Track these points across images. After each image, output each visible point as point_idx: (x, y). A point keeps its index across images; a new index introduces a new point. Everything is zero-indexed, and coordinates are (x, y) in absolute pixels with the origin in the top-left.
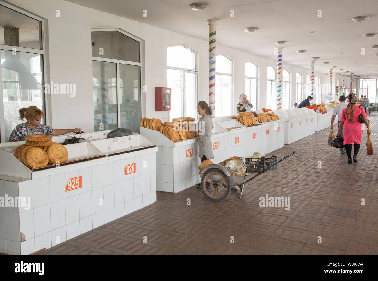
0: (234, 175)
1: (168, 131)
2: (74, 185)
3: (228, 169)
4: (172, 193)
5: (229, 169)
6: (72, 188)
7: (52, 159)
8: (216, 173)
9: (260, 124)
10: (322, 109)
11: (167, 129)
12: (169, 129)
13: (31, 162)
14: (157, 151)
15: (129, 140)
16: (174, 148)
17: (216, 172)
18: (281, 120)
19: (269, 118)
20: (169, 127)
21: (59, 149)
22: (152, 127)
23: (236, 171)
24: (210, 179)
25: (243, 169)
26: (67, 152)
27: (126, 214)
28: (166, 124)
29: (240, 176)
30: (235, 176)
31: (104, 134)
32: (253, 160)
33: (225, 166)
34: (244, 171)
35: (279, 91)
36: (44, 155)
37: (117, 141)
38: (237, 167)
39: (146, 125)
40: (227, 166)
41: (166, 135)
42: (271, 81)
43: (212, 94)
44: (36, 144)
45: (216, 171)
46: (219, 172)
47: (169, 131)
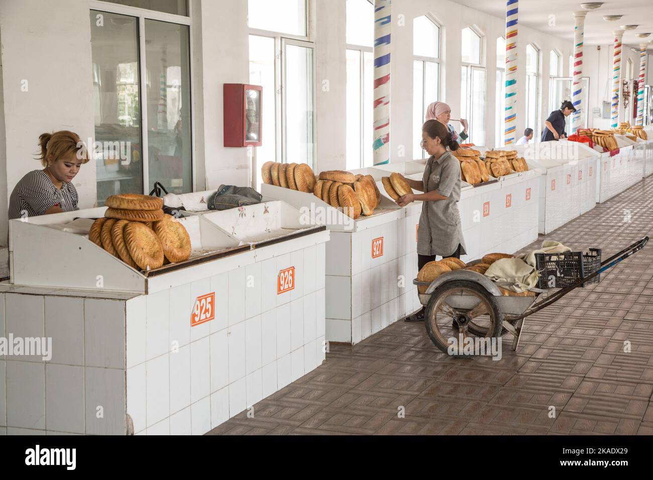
0: (507, 294)
1: (337, 194)
2: (204, 314)
3: (493, 281)
4: (349, 345)
5: (494, 279)
6: (201, 319)
7: (169, 252)
8: (462, 291)
9: (496, 181)
10: (610, 144)
11: (335, 189)
12: (338, 187)
13: (140, 256)
14: (329, 239)
15: (264, 213)
16: (353, 234)
17: (464, 288)
18: (533, 170)
19: (509, 165)
20: (337, 185)
21: (172, 228)
22: (293, 183)
23: (513, 284)
24: (447, 307)
25: (529, 280)
26: (189, 236)
27: (280, 388)
28: (328, 177)
29: (522, 296)
30: (510, 296)
31: (202, 201)
32: (554, 258)
33: (486, 274)
34: (533, 283)
35: (511, 95)
36: (155, 241)
37: (245, 214)
38: (516, 276)
39: (279, 178)
40: (490, 274)
41: (332, 202)
42: (469, 68)
43: (381, 102)
44: (137, 216)
45: (464, 286)
46: (472, 288)
47: (339, 193)
